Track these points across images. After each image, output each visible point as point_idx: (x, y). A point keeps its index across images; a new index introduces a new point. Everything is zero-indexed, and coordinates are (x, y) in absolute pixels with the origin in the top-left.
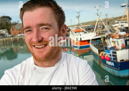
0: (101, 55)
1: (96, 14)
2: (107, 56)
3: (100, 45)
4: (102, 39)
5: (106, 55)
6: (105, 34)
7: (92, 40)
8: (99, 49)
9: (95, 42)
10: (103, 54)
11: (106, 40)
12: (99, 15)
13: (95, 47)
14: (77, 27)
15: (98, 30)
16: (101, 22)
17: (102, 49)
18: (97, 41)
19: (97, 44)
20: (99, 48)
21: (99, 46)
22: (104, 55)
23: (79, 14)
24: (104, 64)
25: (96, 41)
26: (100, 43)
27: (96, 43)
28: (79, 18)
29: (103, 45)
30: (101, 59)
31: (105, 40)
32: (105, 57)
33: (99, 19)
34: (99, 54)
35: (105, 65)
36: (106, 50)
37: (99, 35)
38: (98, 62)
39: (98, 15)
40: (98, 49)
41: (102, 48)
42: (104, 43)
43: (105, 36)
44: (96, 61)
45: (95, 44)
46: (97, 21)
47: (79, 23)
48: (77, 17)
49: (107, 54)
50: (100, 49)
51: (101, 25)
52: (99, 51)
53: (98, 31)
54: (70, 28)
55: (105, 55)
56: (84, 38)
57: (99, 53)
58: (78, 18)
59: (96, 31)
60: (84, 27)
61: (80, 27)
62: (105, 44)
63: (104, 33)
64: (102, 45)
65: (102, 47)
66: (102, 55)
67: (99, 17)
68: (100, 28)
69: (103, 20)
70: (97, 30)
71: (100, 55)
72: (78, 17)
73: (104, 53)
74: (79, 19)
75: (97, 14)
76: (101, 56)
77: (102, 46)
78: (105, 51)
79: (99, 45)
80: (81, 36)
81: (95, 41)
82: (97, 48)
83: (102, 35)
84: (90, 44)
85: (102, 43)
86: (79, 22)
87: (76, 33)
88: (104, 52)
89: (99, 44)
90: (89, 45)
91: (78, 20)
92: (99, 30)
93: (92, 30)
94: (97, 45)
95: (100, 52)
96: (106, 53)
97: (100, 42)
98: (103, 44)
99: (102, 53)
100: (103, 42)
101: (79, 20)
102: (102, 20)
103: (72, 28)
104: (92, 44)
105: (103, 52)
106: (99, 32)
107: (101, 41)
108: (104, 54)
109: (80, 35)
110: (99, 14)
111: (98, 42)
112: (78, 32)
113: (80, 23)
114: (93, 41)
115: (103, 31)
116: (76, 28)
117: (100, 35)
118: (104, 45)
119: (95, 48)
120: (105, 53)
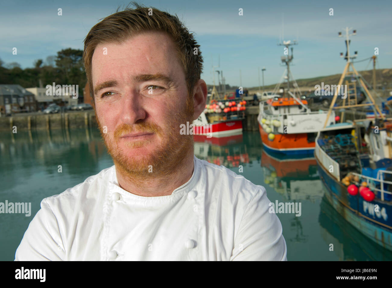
0: (347, 183)
1: (342, 54)
2: (367, 188)
3: (347, 150)
4: (354, 133)
5: (364, 184)
6: (364, 117)
7: (324, 133)
8: (342, 164)
9: (331, 141)
10: (353, 180)
11: (366, 137)
12: (349, 57)
13: (331, 156)
14: (281, 91)
15: (344, 103)
16: (355, 79)
17: (353, 164)
18: (338, 139)
19: (339, 146)
20: (344, 160)
21: (344, 154)
22: (357, 184)
23: (290, 50)
24: (356, 211)
25: (335, 139)
26: (349, 144)
27: (334, 144)
28: (290, 64)
29: (357, 151)
30: (348, 194)
31: (363, 136)
32: (361, 189)
33: (348, 71)
34: (341, 179)
35: (358, 216)
36: (366, 169)
37: (345, 121)
38: (336, 204)
39: (346, 59)
40: (338, 162)
41: (352, 160)
42: (360, 147)
43: (365, 123)
44: (330, 201)
45: (332, 147)
46: (343, 77)
47: (288, 79)
48: (284, 61)
49: (365, 180)
50: (345, 164)
51: (355, 89)
52: (344, 170)
53: (344, 106)
54: (258, 94)
55: (360, 181)
56: (294, 125)
57: (343, 176)
58: (287, 64)
59: (336, 108)
60: (304, 93)
61: (290, 92)
62: (362, 148)
63: (362, 114)
64: (353, 151)
65: (352, 157)
66: (351, 181)
67: (350, 64)
68: (352, 98)
69: (360, 76)
70: (341, 105)
71: (346, 181)
72: (287, 61)
73: (357, 176)
74: (288, 68)
75: (344, 56)
76: (346, 186)
77: (355, 154)
78: (361, 170)
79: (345, 150)
80: (286, 120)
81: (331, 138)
82: (335, 159)
83: (356, 121)
84: (314, 146)
85: (353, 146)
86: (288, 75)
87: (276, 108)
88: (359, 173)
89: (345, 147)
90: (313, 151)
91: (286, 70)
92: (347, 105)
93: (326, 103)
94: (338, 150)
95: (344, 173)
96: (364, 177)
97: (349, 141)
98: (355, 149)
99: (350, 175)
100: (356, 143)
101: (289, 71)
102: (357, 75)
103: (265, 95)
104: (321, 147)
105: (354, 174)
106: (348, 112)
107: (351, 138)
108: (356, 178)
109: (285, 117)
110: (349, 54)
111: (342, 142)
112: (284, 107)
113: (290, 80)
114: (327, 137)
115: (360, 110)
116: (278, 96)
117: (349, 121)
118: (361, 153)
119: (329, 158)
120: (360, 176)
